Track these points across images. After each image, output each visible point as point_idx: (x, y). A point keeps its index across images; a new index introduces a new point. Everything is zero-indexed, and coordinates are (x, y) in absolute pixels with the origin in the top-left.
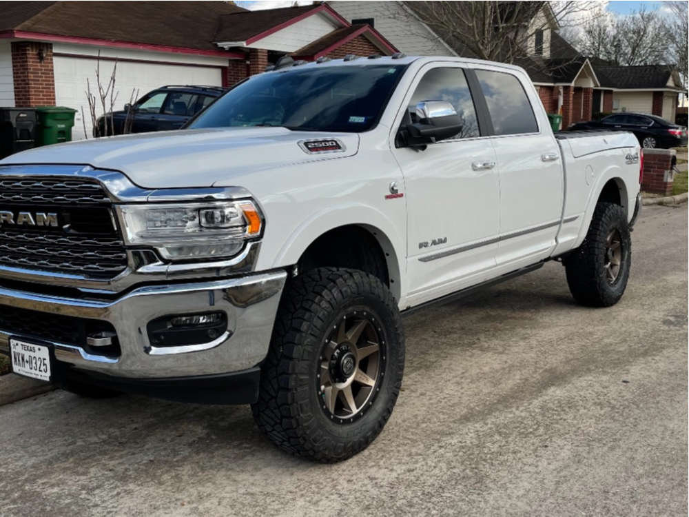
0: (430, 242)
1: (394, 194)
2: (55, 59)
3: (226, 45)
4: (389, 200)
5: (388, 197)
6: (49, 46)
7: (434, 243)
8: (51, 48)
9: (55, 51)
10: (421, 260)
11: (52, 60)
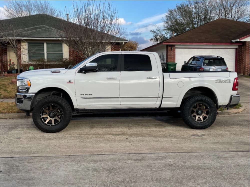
0: (85, 94)
1: (70, 82)
2: (176, 49)
3: (234, 41)
4: (68, 84)
5: (67, 83)
6: (174, 46)
7: (89, 95)
8: (175, 46)
9: (176, 47)
10: (81, 98)
11: (175, 49)
